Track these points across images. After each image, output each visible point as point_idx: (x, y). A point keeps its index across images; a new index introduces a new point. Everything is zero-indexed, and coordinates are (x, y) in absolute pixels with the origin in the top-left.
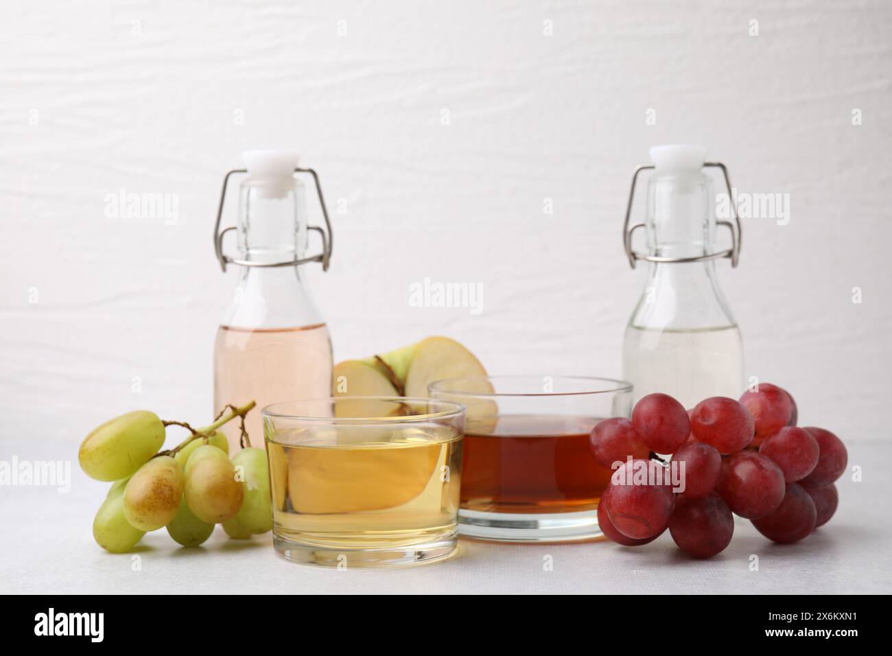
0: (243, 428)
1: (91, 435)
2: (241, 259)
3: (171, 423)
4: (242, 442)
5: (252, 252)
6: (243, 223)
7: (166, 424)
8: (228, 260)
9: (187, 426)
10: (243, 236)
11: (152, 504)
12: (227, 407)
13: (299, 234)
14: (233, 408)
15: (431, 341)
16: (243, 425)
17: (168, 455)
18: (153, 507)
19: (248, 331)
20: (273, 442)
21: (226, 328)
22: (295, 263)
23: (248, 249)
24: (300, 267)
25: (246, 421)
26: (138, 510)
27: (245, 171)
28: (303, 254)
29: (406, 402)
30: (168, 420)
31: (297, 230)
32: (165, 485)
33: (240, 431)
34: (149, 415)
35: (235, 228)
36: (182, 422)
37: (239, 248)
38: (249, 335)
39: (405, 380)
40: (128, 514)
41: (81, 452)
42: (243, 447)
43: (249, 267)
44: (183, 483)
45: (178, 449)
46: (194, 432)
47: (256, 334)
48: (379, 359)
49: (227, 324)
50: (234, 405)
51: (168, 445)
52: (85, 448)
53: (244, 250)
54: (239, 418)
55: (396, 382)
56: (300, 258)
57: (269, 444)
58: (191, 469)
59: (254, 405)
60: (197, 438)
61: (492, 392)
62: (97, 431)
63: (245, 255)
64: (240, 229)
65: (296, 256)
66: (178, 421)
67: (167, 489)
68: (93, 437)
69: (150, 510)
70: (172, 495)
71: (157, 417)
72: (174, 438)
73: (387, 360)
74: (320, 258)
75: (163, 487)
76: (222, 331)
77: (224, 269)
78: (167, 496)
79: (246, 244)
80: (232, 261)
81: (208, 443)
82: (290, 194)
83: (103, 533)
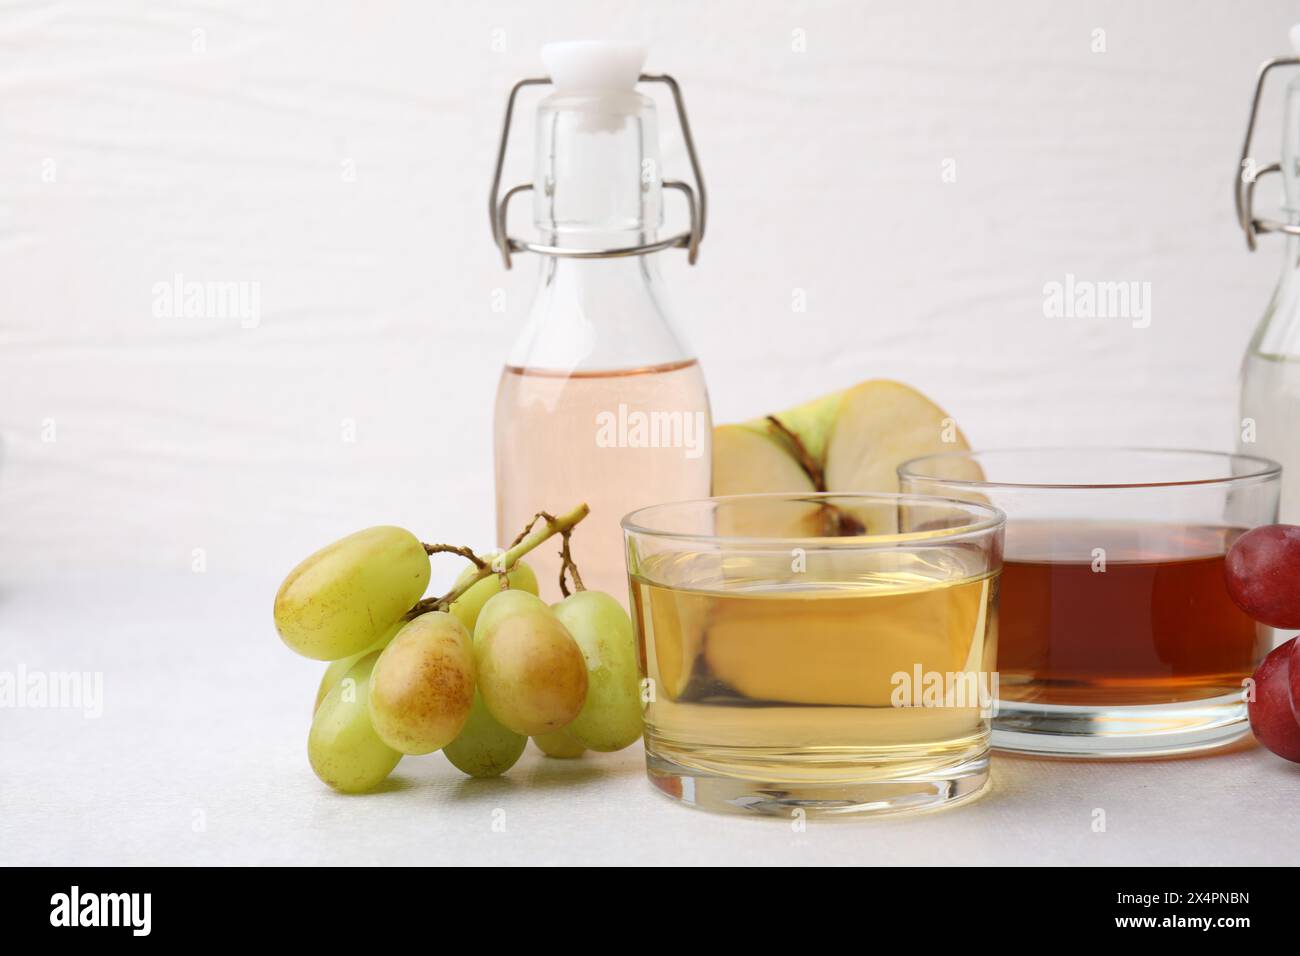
0: (566, 554)
1: (297, 574)
2: (543, 245)
3: (439, 549)
4: (563, 580)
5: (561, 229)
6: (547, 179)
7: (430, 551)
8: (518, 245)
9: (468, 553)
10: (546, 202)
11: (428, 704)
12: (538, 516)
13: (647, 197)
14: (548, 518)
15: (868, 388)
16: (566, 549)
17: (436, 609)
18: (430, 710)
19: (558, 376)
20: (651, 583)
21: (519, 371)
22: (641, 249)
23: (555, 225)
24: (648, 257)
25: (572, 541)
26: (402, 717)
27: (547, 81)
28: (656, 235)
29: (831, 501)
30: (432, 543)
31: (644, 188)
32: (447, 668)
33: (561, 561)
34: (401, 534)
35: (530, 187)
36: (459, 547)
37: (537, 223)
38: (564, 381)
39: (824, 459)
40: (381, 723)
41: (280, 608)
42: (566, 593)
43: (554, 258)
44: (477, 661)
45: (452, 597)
46: (480, 564)
47: (574, 380)
48: (774, 421)
49: (517, 363)
50: (551, 513)
51: (435, 590)
52: (287, 598)
53: (548, 226)
54: (559, 537)
55: (808, 463)
56: (650, 240)
57: (644, 589)
58: (489, 635)
59: (585, 511)
60: (486, 575)
61: (980, 479)
62: (308, 565)
63: (549, 237)
64: (540, 188)
65: (642, 237)
66: (450, 544)
67: (452, 674)
68: (300, 579)
69: (423, 715)
70: (462, 686)
71: (415, 539)
72: (445, 576)
73: (787, 423)
74: (686, 241)
75: (444, 672)
76: (511, 376)
77: (509, 264)
78: (454, 689)
79: (552, 215)
80: (525, 248)
81: (508, 585)
82: (631, 124)
83: (330, 759)
